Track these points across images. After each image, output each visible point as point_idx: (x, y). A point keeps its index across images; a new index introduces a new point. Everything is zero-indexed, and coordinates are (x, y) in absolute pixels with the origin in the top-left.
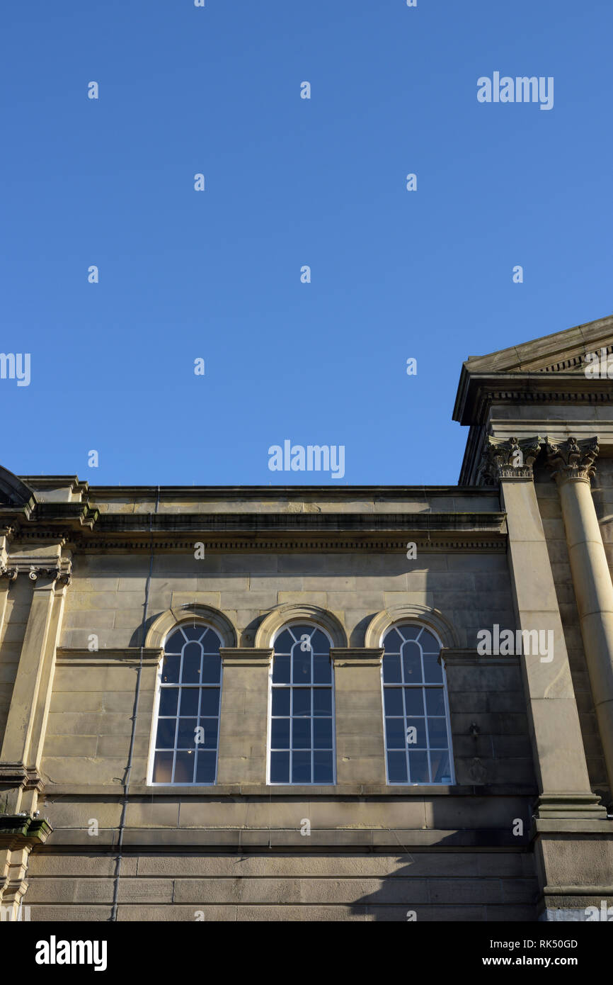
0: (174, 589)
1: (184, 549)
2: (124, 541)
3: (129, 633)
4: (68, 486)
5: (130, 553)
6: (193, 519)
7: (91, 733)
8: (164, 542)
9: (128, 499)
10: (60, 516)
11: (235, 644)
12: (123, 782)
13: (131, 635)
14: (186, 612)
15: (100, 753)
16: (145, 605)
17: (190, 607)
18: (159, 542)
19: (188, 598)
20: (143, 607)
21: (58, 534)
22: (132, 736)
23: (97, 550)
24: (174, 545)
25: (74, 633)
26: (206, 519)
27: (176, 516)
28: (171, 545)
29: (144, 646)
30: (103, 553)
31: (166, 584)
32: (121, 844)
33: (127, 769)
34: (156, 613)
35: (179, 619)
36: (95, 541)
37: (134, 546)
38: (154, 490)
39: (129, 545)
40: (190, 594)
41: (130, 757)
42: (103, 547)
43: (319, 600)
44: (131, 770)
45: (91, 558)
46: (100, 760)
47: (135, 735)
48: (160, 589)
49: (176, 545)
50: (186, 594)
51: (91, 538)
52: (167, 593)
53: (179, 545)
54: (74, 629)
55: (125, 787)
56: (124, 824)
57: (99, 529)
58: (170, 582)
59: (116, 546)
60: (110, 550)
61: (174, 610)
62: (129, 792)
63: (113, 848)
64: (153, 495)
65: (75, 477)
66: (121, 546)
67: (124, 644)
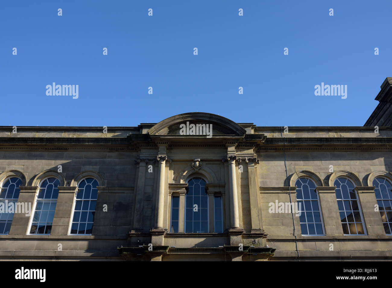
0: (295, 165)
1: (296, 150)
2: (274, 148)
3: (283, 181)
4: (250, 127)
5: (276, 152)
6: (300, 140)
7: (278, 217)
8: (288, 147)
9: (270, 131)
10: (254, 139)
11: (322, 185)
12: (294, 235)
13: (284, 182)
14: (302, 173)
15: (283, 225)
16: (286, 171)
17: (303, 172)
18: (287, 148)
19: (301, 168)
20: (285, 172)
21: (253, 145)
22: (293, 218)
23: (264, 151)
24: (292, 149)
25: (263, 181)
26: (305, 139)
27: (294, 138)
28: (291, 149)
29: (290, 186)
30: (266, 152)
31: (292, 163)
32: (299, 256)
33: (294, 230)
34: (291, 174)
35: (299, 176)
36: (263, 147)
37: (278, 149)
38: (280, 128)
39: (276, 149)
40: (301, 167)
41: (294, 226)
42: (266, 149)
43: (348, 169)
44: (295, 230)
45: (262, 154)
46: (284, 227)
47: (294, 218)
48: (290, 165)
49: (293, 149)
50: (300, 167)
51: (262, 146)
52: (293, 166)
53: (294, 149)
54: (262, 180)
55: (295, 236)
56: (298, 249)
57: (266, 143)
58: (293, 162)
59: (271, 149)
60: (269, 151)
61: (297, 173)
62: (297, 238)
63: (296, 258)
64: (279, 130)
65: (253, 124)
66: (273, 149)
67: (282, 185)
